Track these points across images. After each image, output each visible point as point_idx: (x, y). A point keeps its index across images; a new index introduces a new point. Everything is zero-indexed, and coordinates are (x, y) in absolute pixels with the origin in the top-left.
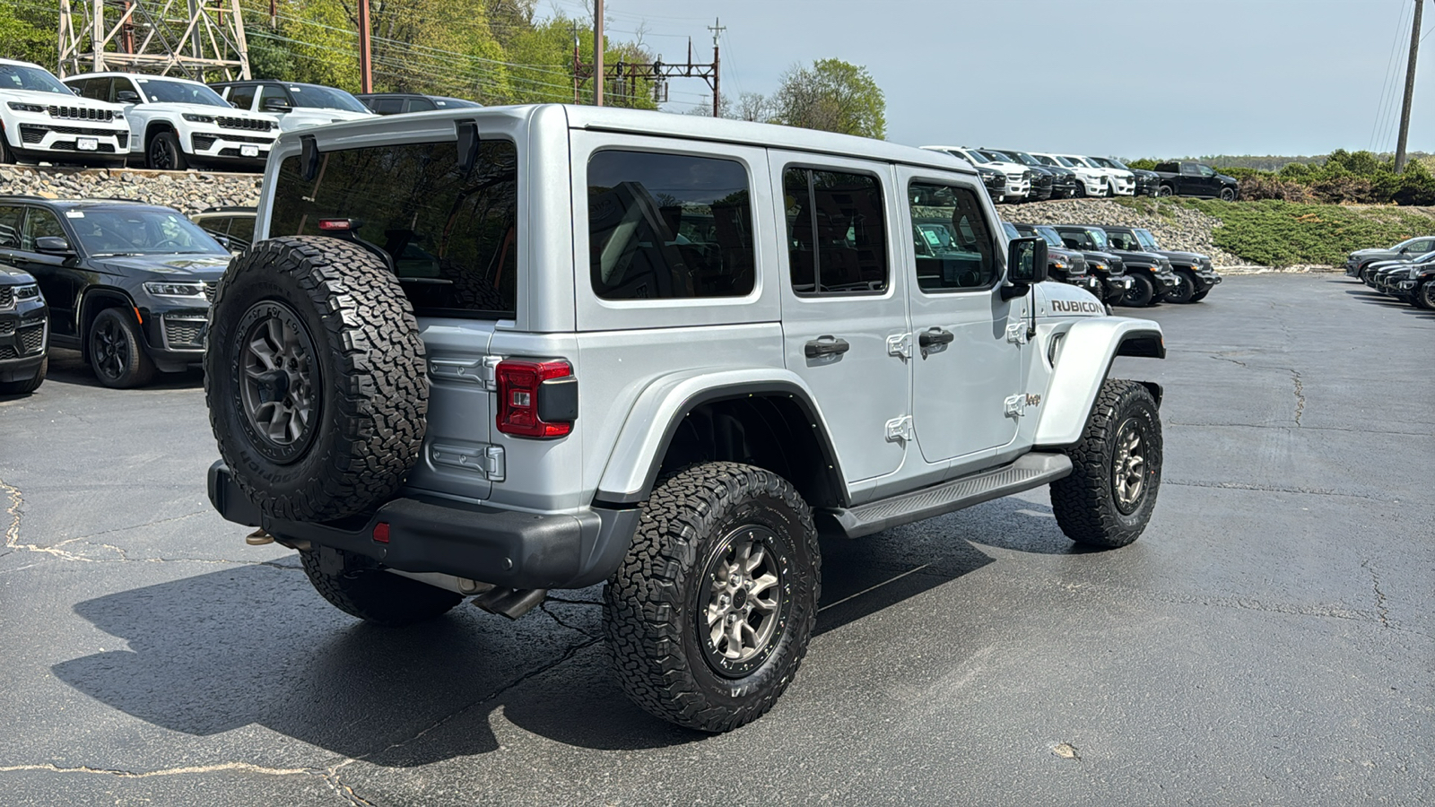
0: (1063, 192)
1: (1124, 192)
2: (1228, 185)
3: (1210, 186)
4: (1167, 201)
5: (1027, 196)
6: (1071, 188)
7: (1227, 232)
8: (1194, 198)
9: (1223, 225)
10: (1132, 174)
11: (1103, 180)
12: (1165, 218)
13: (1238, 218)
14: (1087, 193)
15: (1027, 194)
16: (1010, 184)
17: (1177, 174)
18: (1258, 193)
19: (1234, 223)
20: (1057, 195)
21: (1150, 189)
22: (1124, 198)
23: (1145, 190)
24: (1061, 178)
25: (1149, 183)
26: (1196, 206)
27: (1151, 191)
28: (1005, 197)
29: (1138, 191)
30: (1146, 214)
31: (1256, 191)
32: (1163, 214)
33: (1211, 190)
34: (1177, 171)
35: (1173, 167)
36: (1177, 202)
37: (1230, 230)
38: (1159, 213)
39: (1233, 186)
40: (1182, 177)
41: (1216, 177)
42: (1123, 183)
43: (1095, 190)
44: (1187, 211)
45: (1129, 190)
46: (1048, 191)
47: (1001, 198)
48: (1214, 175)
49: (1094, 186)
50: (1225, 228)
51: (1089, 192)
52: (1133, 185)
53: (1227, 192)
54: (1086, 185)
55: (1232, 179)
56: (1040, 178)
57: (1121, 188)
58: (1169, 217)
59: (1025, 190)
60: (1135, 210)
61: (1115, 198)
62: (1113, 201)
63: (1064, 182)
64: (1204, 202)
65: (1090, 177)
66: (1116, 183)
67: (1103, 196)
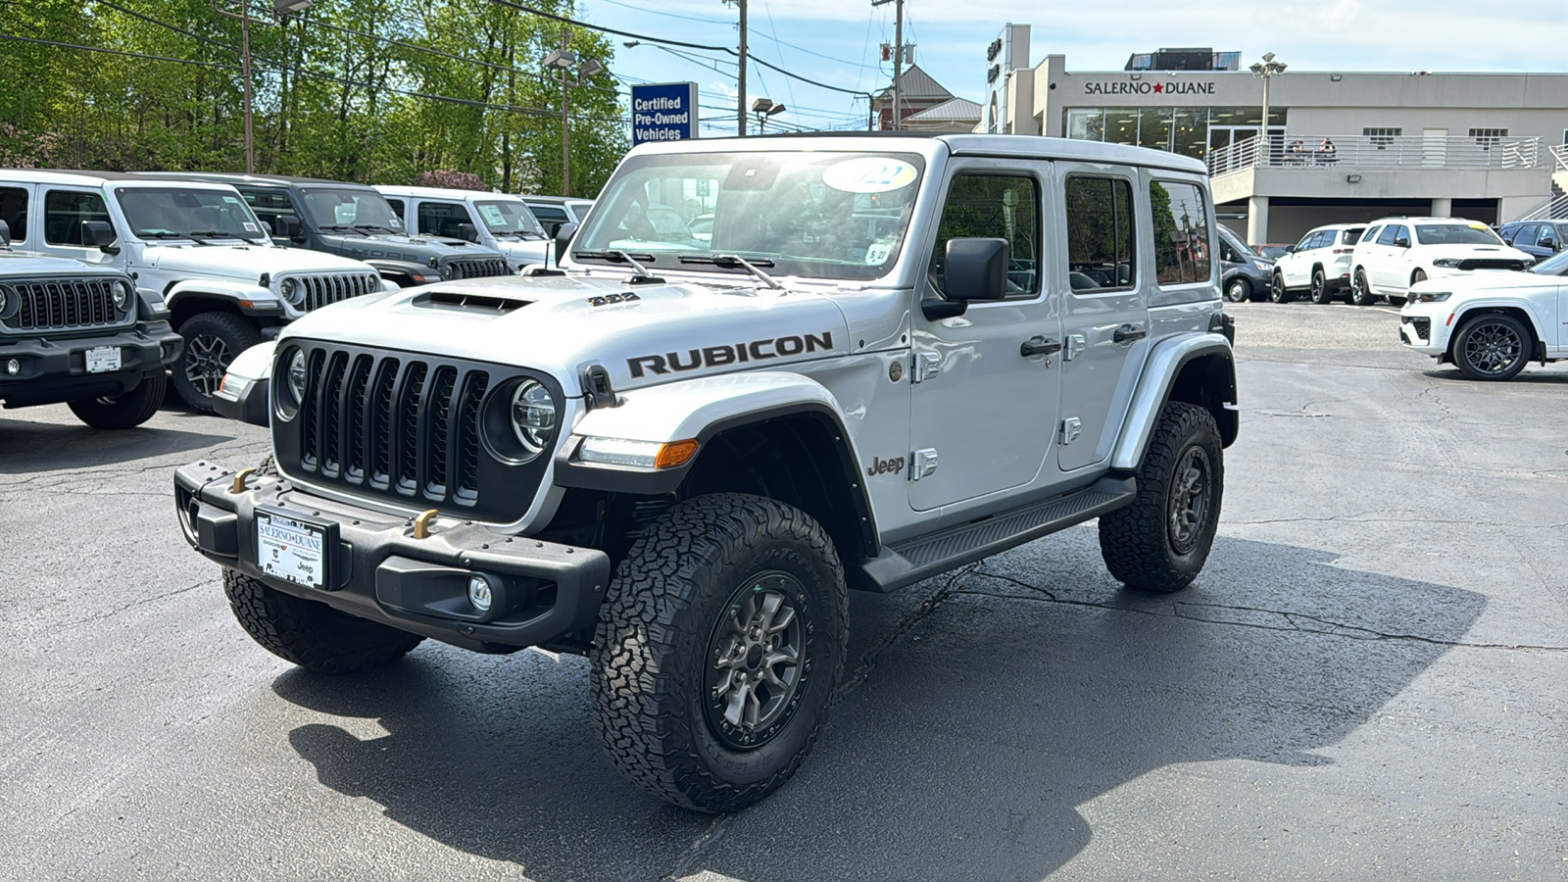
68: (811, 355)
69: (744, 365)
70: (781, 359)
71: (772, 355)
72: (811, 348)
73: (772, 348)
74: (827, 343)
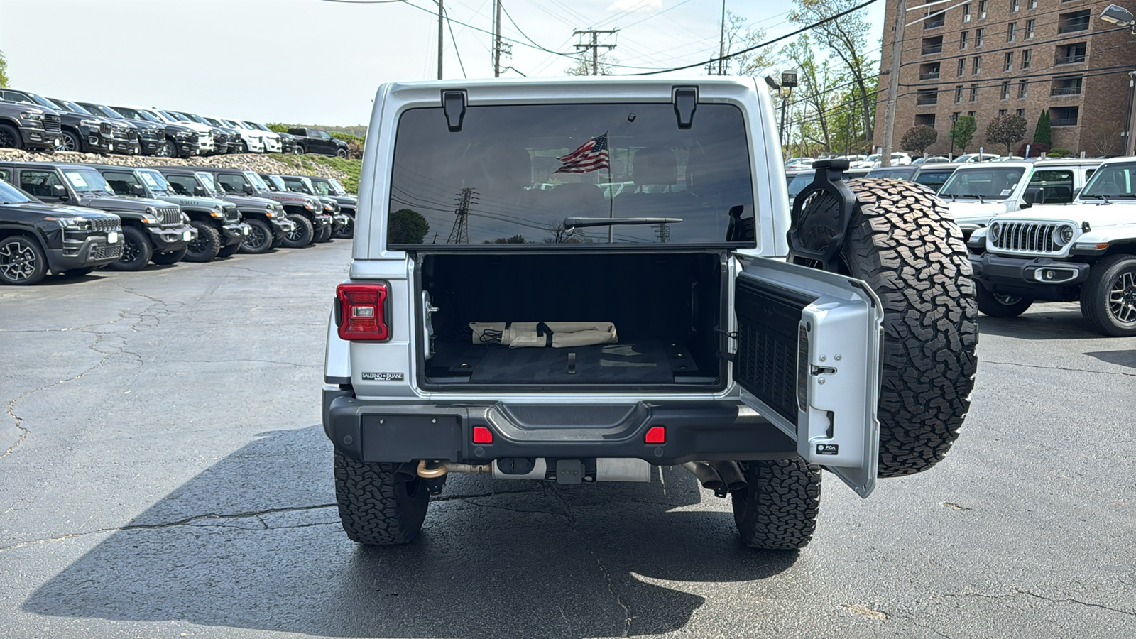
0: (234, 148)
1: (275, 150)
2: (342, 147)
3: (328, 147)
4: (305, 158)
5: (212, 151)
6: (239, 145)
7: (353, 182)
8: (324, 156)
9: (349, 177)
10: (279, 136)
11: (260, 139)
12: (308, 170)
13: (356, 171)
14: (250, 150)
15: (212, 149)
16: (201, 140)
17: (305, 137)
18: (357, 153)
19: (356, 175)
20: (230, 151)
21: (291, 148)
22: (276, 155)
23: (288, 149)
24: (232, 136)
25: (291, 143)
26: (326, 162)
27: (292, 150)
28: (200, 151)
29: (284, 150)
30: (295, 168)
31: (356, 152)
32: (306, 168)
33: (330, 150)
34: (305, 135)
35: (301, 132)
36: (312, 159)
37: (355, 180)
38: (304, 167)
39: (345, 148)
40: (309, 140)
41: (333, 141)
42: (274, 142)
43: (256, 147)
44: (321, 166)
45: (278, 148)
46: (225, 147)
47: (198, 152)
48: (331, 139)
49: (253, 144)
50: (350, 179)
51: (251, 149)
52: (280, 145)
53: (342, 152)
54: (248, 143)
55: (343, 143)
56: (219, 136)
57: (273, 147)
58: (310, 170)
59: (211, 145)
60: (286, 164)
61: (270, 154)
62: (269, 157)
63: (234, 140)
64: (331, 159)
65: (250, 137)
66: (268, 142)
67: (261, 153)
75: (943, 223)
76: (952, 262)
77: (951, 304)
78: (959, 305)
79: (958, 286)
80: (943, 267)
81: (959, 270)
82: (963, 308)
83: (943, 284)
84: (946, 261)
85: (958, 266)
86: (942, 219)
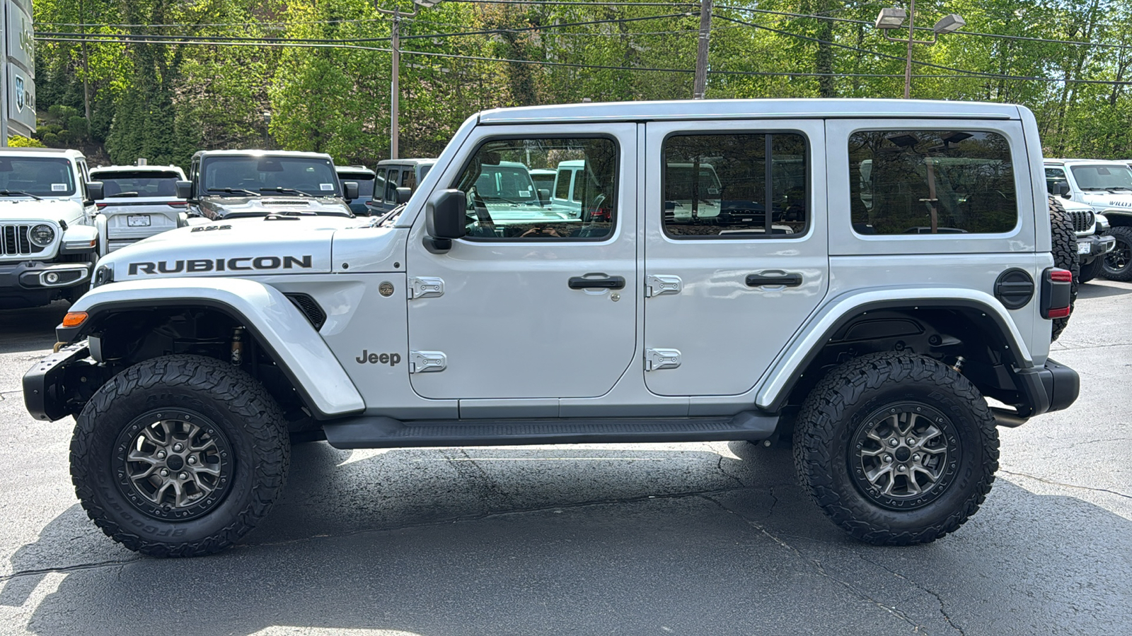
68: (288, 270)
69: (221, 273)
70: (256, 271)
71: (249, 268)
72: (288, 265)
73: (250, 264)
74: (307, 262)
75: (1061, 213)
76: (1066, 233)
77: (1066, 255)
78: (1070, 256)
79: (1069, 246)
80: (1062, 236)
81: (1070, 238)
82: (1072, 258)
83: (1062, 245)
84: (1063, 233)
85: (1069, 236)
86: (1060, 211)
